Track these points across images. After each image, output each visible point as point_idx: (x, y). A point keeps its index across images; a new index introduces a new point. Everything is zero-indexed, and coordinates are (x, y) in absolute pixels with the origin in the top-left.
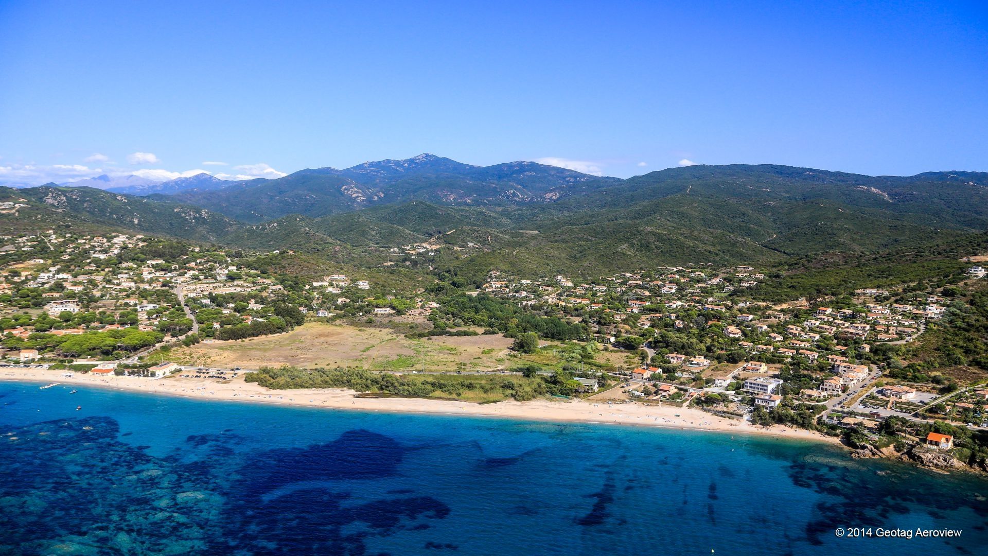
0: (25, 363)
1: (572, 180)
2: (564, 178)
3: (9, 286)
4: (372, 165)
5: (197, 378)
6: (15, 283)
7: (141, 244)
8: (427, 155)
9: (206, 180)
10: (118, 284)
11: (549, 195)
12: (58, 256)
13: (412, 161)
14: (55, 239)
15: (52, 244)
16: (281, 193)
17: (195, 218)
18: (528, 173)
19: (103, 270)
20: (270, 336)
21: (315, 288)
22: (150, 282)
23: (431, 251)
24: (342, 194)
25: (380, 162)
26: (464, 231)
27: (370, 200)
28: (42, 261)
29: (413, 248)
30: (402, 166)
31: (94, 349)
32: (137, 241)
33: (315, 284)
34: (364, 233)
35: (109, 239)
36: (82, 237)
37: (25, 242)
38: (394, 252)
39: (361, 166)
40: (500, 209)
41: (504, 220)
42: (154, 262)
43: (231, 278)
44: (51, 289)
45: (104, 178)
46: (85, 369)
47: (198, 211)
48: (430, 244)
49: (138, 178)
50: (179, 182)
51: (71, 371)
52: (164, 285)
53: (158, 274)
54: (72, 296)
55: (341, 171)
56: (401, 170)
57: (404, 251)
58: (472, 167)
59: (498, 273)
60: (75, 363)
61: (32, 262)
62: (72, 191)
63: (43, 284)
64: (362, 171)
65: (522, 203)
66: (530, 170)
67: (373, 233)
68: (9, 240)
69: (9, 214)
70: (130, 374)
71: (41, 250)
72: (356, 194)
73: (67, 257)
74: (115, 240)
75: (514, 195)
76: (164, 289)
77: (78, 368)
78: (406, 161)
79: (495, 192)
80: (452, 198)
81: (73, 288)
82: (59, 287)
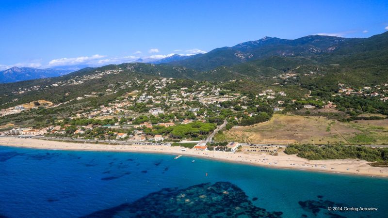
0: (158, 142)
1: (337, 41)
2: (334, 41)
3: (130, 102)
4: (243, 44)
5: (254, 152)
6: (131, 101)
7: (173, 82)
8: (267, 37)
9: (177, 57)
10: (174, 99)
11: (330, 49)
12: (143, 89)
13: (261, 40)
14: (139, 82)
15: (139, 84)
16: (210, 58)
17: (181, 71)
18: (316, 40)
19: (164, 93)
20: (263, 123)
21: (261, 97)
22: (187, 97)
23: (294, 76)
24: (235, 57)
25: (246, 43)
26: (304, 67)
27: (247, 58)
28: (138, 91)
29: (283, 76)
30: (257, 43)
31: (187, 134)
32: (171, 81)
33: (260, 95)
34: (255, 71)
35: (160, 80)
36: (149, 80)
37: (129, 84)
38: (275, 78)
39: (239, 45)
40: (311, 56)
41: (314, 61)
42: (184, 89)
43: (222, 94)
44: (148, 103)
45: (140, 59)
46: (190, 146)
47: (182, 68)
48: (290, 73)
49: (151, 59)
50: (167, 59)
51: (182, 147)
52: (194, 99)
53: (188, 94)
54: (157, 106)
55: (231, 48)
56: (257, 45)
57: (279, 77)
58: (288, 40)
59: (343, 85)
60: (181, 142)
61: (134, 92)
62: (135, 64)
63: (143, 101)
64: (240, 47)
65: (317, 53)
66: (317, 39)
67: (259, 71)
68: (122, 84)
69: (117, 74)
70: (216, 149)
71: (135, 87)
72: (241, 56)
73: (146, 89)
74: (163, 81)
75: (312, 50)
76: (194, 101)
77: (186, 145)
78: (258, 41)
79: (303, 50)
80: (284, 54)
81: (156, 102)
82: (150, 102)
